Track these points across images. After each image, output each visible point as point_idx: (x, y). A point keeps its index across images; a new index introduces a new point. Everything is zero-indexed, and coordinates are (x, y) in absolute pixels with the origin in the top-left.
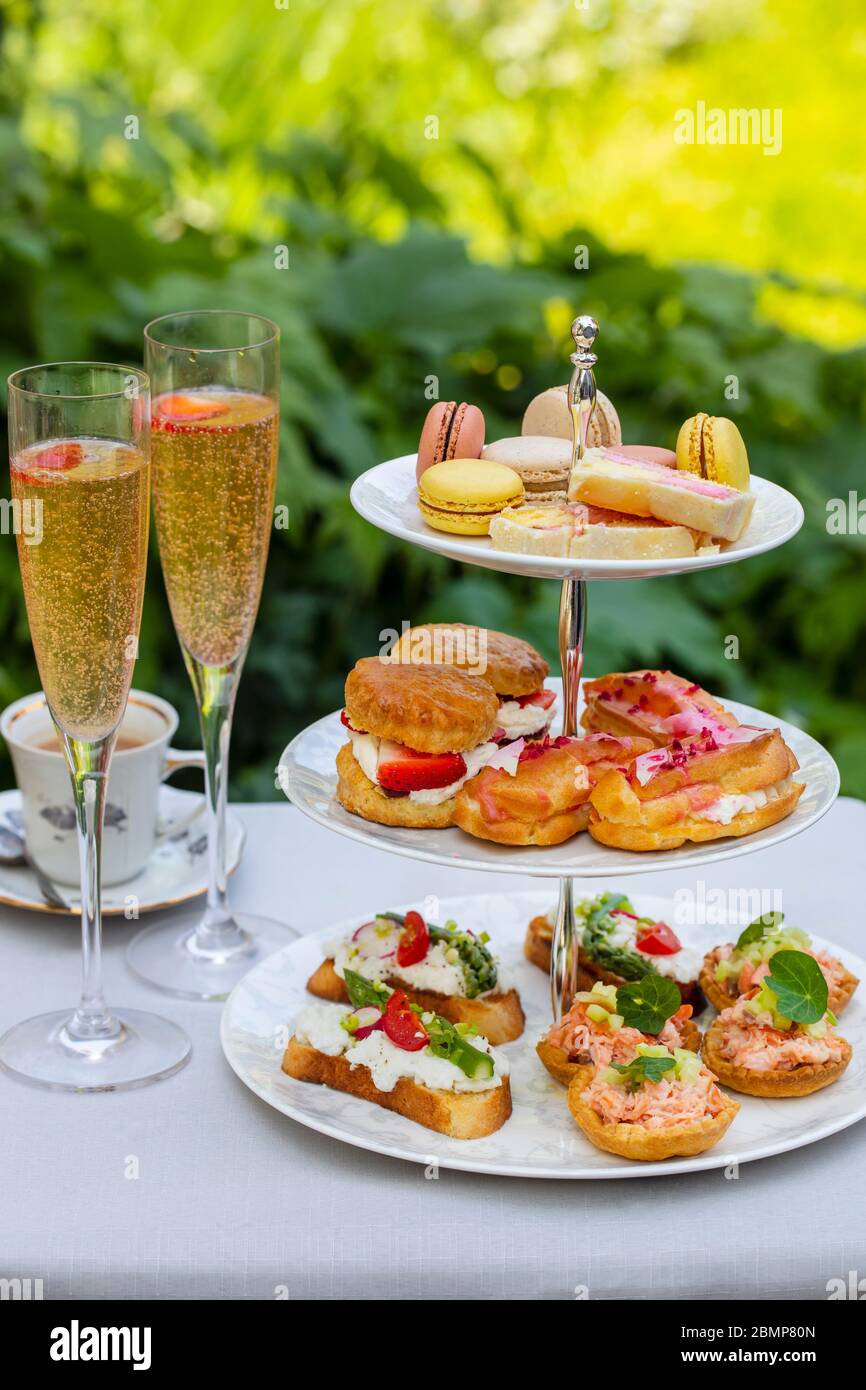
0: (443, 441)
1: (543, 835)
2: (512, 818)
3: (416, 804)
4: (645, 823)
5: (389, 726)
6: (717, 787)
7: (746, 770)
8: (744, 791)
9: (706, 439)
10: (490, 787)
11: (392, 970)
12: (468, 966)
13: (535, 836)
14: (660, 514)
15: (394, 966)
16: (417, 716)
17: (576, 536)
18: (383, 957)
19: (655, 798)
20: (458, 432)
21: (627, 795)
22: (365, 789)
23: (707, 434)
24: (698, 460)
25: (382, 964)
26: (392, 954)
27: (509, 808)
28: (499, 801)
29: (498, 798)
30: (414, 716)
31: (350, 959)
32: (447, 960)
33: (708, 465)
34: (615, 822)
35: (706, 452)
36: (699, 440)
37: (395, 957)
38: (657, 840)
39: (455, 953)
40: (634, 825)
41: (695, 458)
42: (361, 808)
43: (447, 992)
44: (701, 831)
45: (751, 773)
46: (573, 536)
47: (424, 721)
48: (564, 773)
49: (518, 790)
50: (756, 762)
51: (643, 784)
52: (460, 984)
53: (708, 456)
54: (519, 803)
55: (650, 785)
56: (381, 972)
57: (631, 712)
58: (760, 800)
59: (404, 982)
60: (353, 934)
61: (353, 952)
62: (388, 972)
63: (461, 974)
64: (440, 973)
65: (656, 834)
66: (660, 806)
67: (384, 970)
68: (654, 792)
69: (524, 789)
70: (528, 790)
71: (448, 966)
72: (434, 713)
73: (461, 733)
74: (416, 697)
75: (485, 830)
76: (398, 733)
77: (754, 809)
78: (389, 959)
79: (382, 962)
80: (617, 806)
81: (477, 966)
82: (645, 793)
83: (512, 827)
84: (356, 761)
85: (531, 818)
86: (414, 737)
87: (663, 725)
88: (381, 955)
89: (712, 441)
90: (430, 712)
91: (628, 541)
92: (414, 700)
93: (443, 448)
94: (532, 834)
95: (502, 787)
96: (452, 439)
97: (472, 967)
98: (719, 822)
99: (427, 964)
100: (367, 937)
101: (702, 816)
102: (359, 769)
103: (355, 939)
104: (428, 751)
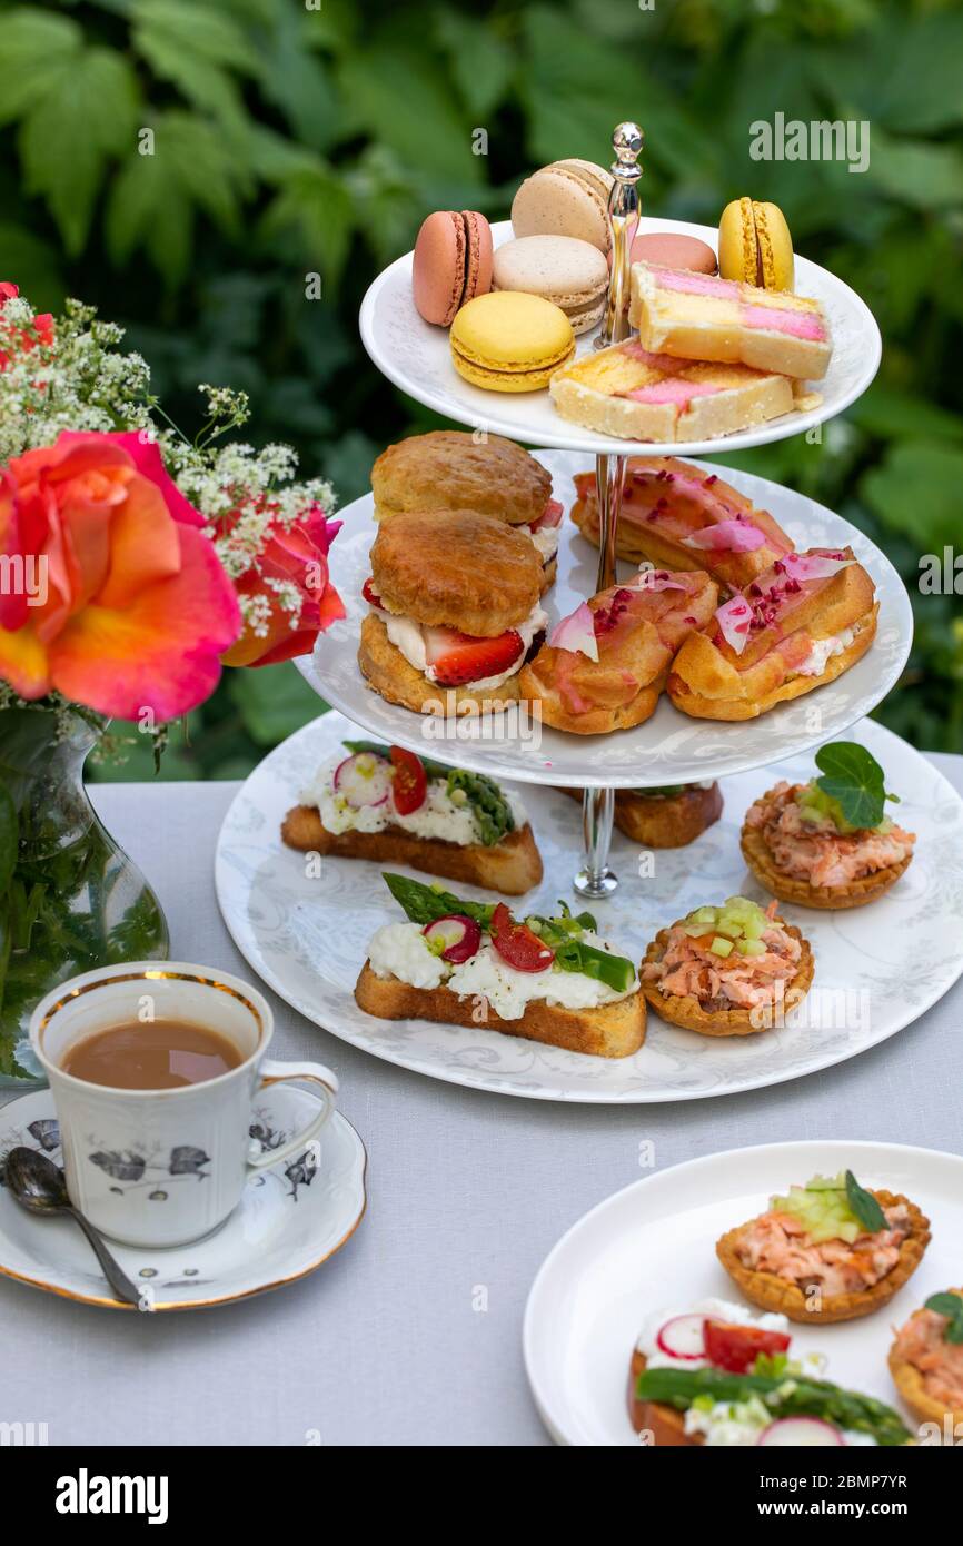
0: (463, 271)
1: (628, 717)
2: (600, 707)
3: (473, 692)
4: (745, 695)
5: (442, 614)
6: (806, 634)
7: (833, 609)
8: (832, 633)
9: (761, 237)
10: (569, 675)
11: (389, 818)
12: (479, 809)
13: (620, 719)
14: (749, 360)
15: (389, 813)
16: (476, 602)
17: (683, 416)
18: (376, 805)
19: (752, 665)
20: (477, 257)
21: (723, 667)
22: (413, 681)
23: (762, 231)
24: (754, 264)
25: (377, 813)
26: (386, 798)
27: (594, 695)
28: (584, 691)
29: (581, 687)
30: (473, 603)
31: (341, 812)
32: (453, 803)
33: (766, 270)
34: (712, 698)
35: (764, 254)
36: (755, 239)
37: (391, 802)
38: (756, 709)
39: (461, 794)
40: (735, 699)
41: (751, 261)
42: (407, 700)
43: (462, 841)
44: (799, 689)
45: (837, 611)
46: (679, 415)
47: (484, 607)
48: (643, 643)
49: (601, 675)
50: (841, 598)
51: (739, 653)
52: (474, 831)
53: (766, 259)
54: (604, 689)
55: (747, 652)
56: (378, 823)
57: (652, 518)
58: (848, 638)
59: (405, 831)
60: (331, 778)
61: (343, 803)
62: (385, 821)
63: (473, 819)
64: (447, 820)
65: (756, 705)
66: (759, 673)
67: (381, 819)
68: (752, 659)
69: (607, 673)
70: (611, 675)
71: (456, 810)
72: (493, 595)
73: (520, 610)
74: (471, 578)
75: (570, 724)
76: (452, 621)
77: (842, 651)
78: (384, 806)
79: (377, 810)
80: (714, 682)
81: (491, 809)
82: (740, 662)
83: (596, 717)
84: (395, 647)
85: (618, 703)
86: (471, 623)
87: (697, 539)
88: (374, 802)
89: (768, 239)
90: (489, 595)
91: (731, 407)
92: (470, 584)
93: (463, 279)
94: (616, 717)
95: (583, 675)
96: (473, 267)
97: (485, 809)
98: (813, 674)
99: (431, 809)
100: (351, 778)
101: (797, 672)
102: (401, 656)
103: (337, 785)
104: (487, 635)
